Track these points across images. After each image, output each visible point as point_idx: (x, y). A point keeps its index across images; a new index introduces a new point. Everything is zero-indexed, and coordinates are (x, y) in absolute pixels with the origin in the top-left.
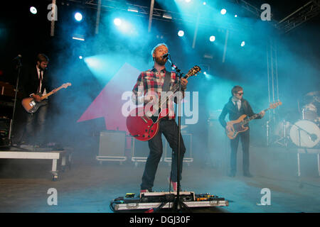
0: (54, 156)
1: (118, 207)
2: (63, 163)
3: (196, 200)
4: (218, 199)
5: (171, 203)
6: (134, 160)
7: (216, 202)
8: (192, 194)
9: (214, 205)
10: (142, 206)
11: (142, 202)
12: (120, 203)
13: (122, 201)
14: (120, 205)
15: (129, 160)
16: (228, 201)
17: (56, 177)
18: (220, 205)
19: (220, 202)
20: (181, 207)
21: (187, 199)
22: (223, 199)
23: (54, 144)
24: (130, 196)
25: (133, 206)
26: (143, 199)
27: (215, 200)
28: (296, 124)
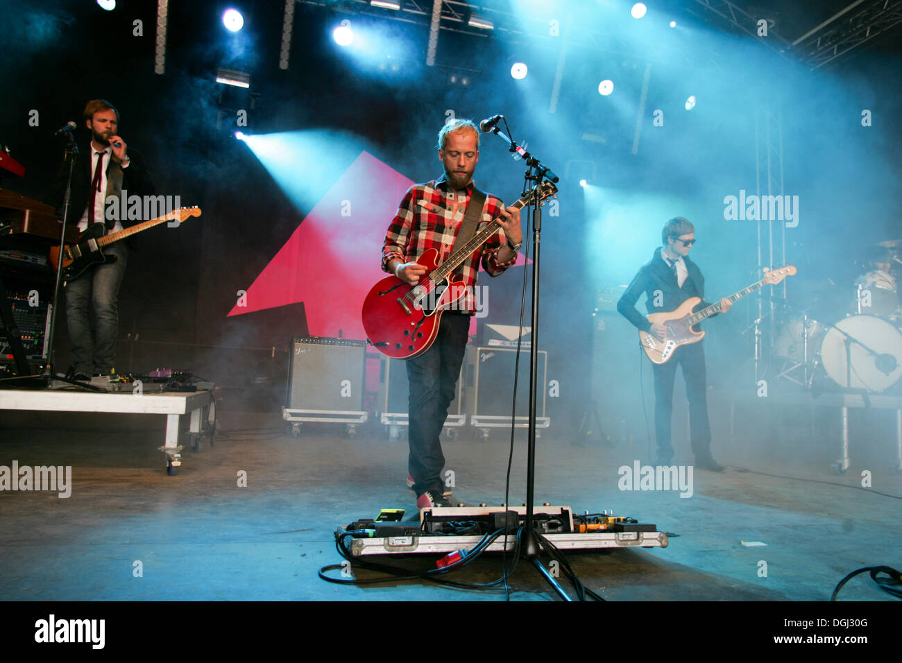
0: (172, 405)
1: (361, 546)
2: (195, 427)
3: (577, 531)
4: (640, 528)
5: (510, 538)
6: (388, 422)
7: (633, 535)
8: (565, 514)
9: (629, 545)
10: (428, 544)
11: (427, 533)
12: (366, 536)
13: (370, 532)
14: (366, 541)
15: (374, 420)
16: (668, 535)
17: (176, 463)
18: (644, 543)
19: (646, 535)
20: (537, 548)
21: (552, 526)
22: (652, 528)
23: (169, 374)
24: (391, 517)
25: (401, 544)
26: (431, 526)
27: (630, 529)
28: (838, 325)
